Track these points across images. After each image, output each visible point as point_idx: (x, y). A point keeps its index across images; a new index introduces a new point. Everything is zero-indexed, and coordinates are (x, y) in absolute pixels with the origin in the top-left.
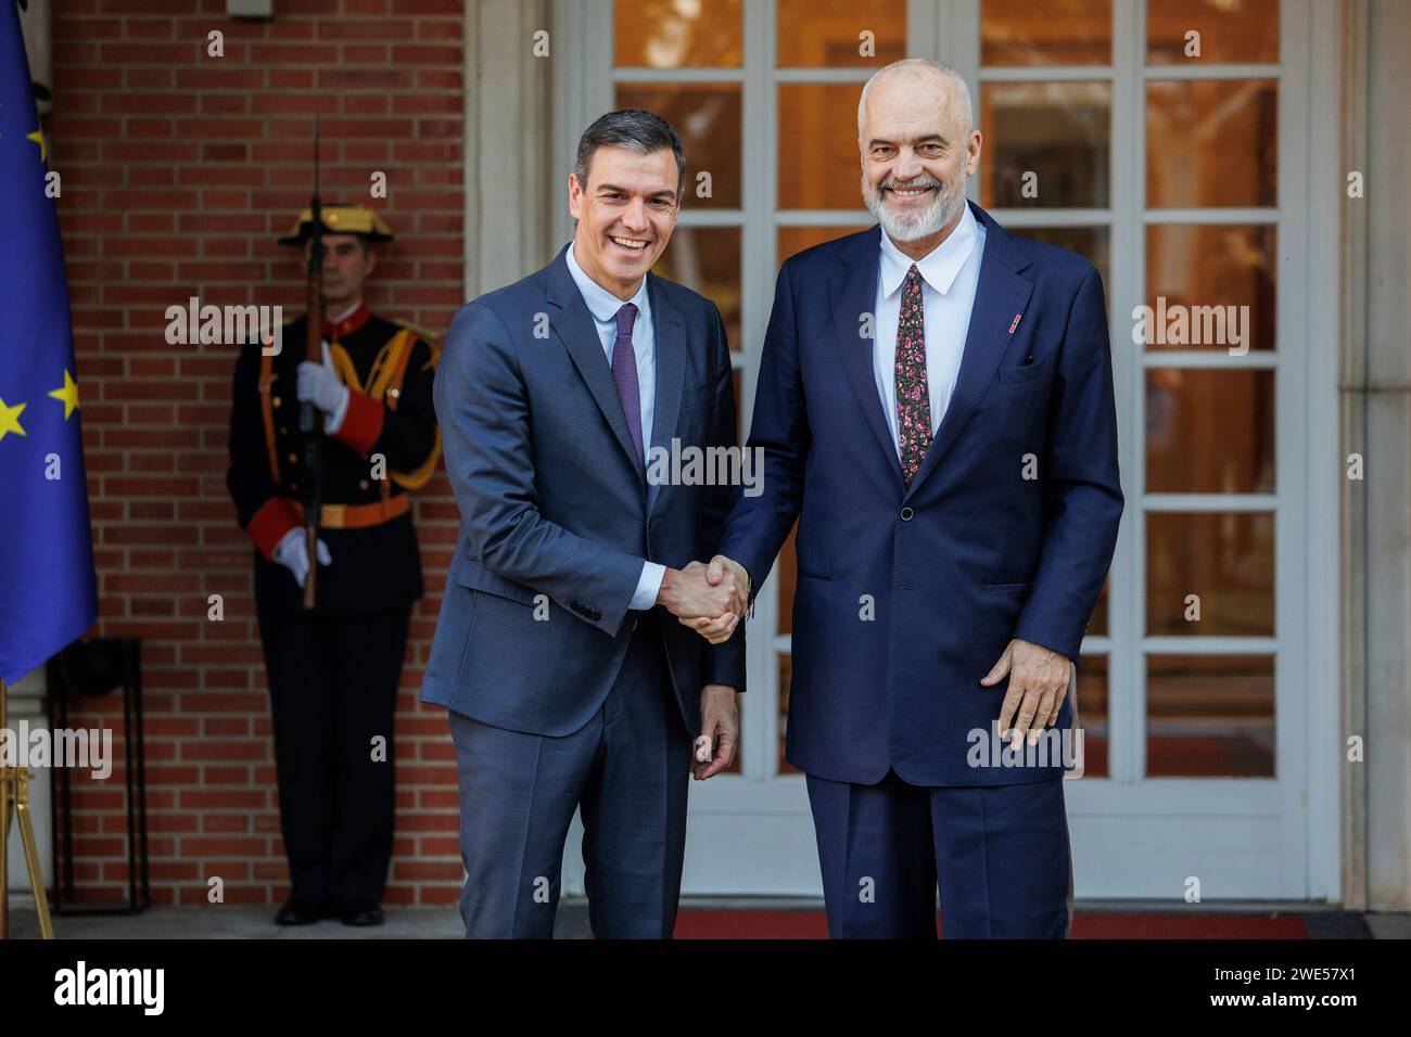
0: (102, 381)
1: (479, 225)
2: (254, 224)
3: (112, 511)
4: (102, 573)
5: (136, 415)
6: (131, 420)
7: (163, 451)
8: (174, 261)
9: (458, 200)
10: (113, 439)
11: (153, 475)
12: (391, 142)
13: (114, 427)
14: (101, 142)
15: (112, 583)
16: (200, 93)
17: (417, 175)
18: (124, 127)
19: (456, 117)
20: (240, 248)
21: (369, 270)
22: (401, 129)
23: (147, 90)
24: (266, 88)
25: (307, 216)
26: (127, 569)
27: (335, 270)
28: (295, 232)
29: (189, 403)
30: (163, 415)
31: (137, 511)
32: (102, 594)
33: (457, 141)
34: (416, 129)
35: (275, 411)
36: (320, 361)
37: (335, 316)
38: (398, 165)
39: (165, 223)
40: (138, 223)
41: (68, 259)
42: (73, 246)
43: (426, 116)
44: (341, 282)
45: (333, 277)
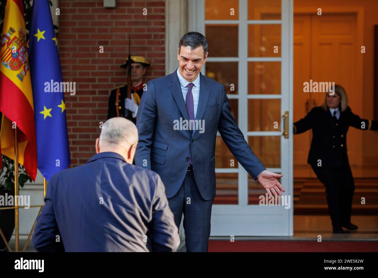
0: (71, 103)
1: (169, 62)
2: (111, 61)
3: (74, 137)
4: (72, 152)
5: (81, 111)
6: (79, 113)
7: (87, 121)
8: (90, 71)
9: (164, 55)
10: (74, 118)
11: (84, 127)
12: (146, 40)
13: (75, 115)
14: (71, 40)
15: (74, 155)
16: (97, 27)
17: (153, 49)
18: (77, 37)
19: (163, 33)
20: (107, 68)
21: (144, 73)
22: (149, 37)
23: (83, 27)
24: (114, 26)
25: (127, 59)
26: (78, 152)
27: (135, 72)
28: (125, 63)
29: (94, 108)
30: (87, 112)
31: (81, 137)
32: (72, 158)
33: (163, 40)
34: (153, 36)
35: (120, 110)
36: (131, 98)
37: (136, 85)
38: (148, 46)
39: (88, 61)
40: (81, 61)
41: (63, 71)
42: (64, 67)
43: (155, 33)
44: (137, 75)
45: (134, 74)
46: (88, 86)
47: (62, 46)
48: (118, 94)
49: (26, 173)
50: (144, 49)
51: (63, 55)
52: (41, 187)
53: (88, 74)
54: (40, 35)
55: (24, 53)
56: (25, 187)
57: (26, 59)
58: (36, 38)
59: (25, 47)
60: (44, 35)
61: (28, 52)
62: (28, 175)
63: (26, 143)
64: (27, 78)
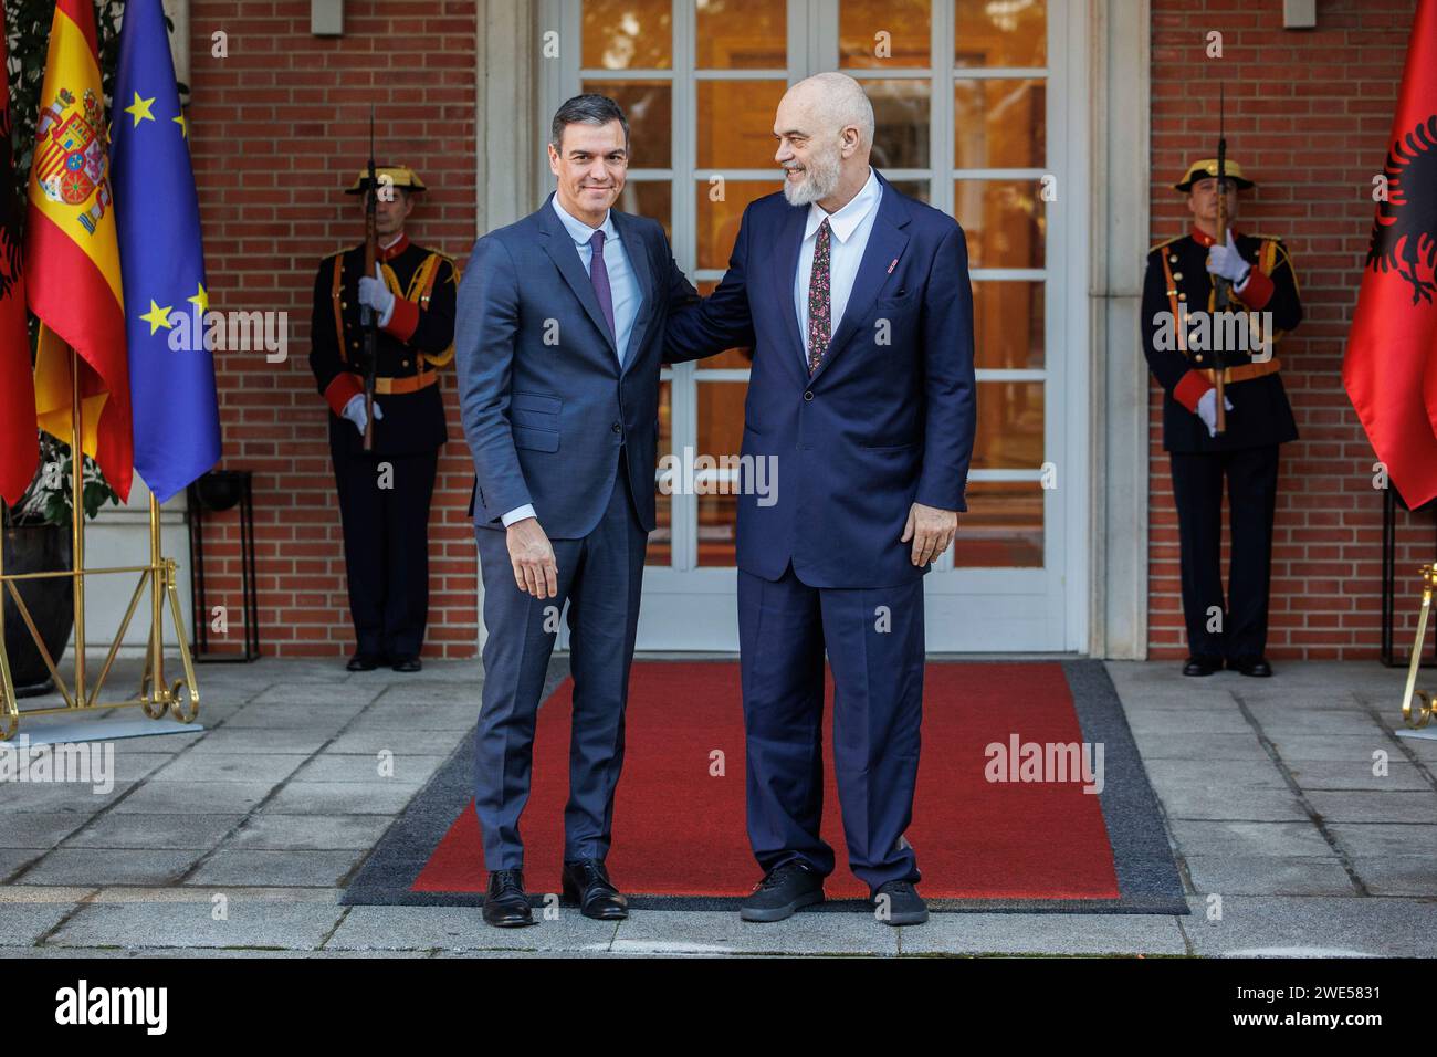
0: (224, 290)
1: (487, 180)
2: (330, 180)
3: (231, 382)
4: (224, 425)
8: (275, 206)
9: (472, 163)
12: (425, 122)
14: (223, 123)
15: (232, 432)
16: (292, 88)
17: (443, 145)
18: (239, 113)
19: (471, 104)
20: (320, 197)
21: (408, 212)
22: (433, 113)
23: (257, 87)
24: (338, 84)
25: (364, 175)
26: (242, 422)
27: (385, 212)
28: (357, 185)
32: (225, 440)
33: (472, 121)
34: (442, 113)
35: (343, 311)
36: (375, 277)
37: (385, 245)
38: (430, 138)
39: (267, 180)
40: (249, 180)
41: (201, 205)
42: (204, 196)
43: (449, 104)
44: (389, 221)
45: (383, 217)
46: (268, 247)
47: (200, 139)
48: (339, 269)
49: (103, 480)
50: (419, 146)
51: (203, 164)
52: (143, 518)
53: (267, 213)
54: (141, 109)
55: (97, 156)
56: (100, 517)
57: (104, 173)
58: (132, 116)
59: (102, 142)
60: (151, 109)
61: (108, 154)
62: (109, 486)
63: (102, 400)
64: (106, 225)
